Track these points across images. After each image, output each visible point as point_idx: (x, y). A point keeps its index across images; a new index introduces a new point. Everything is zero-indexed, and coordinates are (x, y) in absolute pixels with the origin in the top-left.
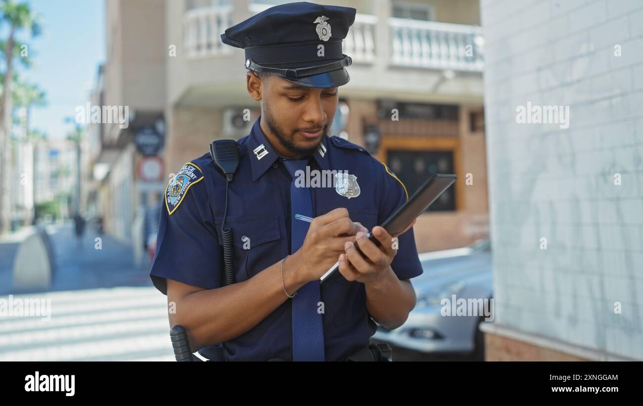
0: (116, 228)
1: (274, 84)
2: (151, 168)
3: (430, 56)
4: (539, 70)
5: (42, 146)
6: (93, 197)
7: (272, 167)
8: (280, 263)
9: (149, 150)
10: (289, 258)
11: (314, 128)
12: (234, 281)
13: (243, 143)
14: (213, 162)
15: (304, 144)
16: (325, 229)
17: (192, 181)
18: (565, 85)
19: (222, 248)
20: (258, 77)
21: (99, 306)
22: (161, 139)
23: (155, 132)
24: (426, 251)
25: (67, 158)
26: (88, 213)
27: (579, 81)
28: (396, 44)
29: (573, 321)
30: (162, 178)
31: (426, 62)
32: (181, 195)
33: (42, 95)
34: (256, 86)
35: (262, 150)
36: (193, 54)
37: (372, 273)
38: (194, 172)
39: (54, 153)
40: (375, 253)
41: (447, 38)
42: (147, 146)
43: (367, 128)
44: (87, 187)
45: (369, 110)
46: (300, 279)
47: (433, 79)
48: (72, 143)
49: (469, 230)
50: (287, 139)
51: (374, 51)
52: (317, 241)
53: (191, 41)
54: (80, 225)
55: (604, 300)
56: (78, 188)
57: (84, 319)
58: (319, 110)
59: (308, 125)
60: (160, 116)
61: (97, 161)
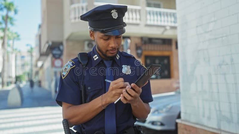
0: (45, 85)
1: (98, 35)
2: (58, 63)
3: (161, 21)
4: (197, 27)
5: (18, 54)
6: (37, 73)
7: (99, 63)
8: (101, 97)
9: (57, 56)
10: (104, 95)
11: (113, 49)
12: (85, 102)
13: (90, 54)
14: (79, 60)
15: (110, 55)
16: (115, 86)
17: (71, 67)
18: (206, 32)
19: (81, 91)
20: (93, 32)
21: (38, 113)
22: (62, 51)
23: (59, 49)
24: (155, 94)
25: (28, 59)
26: (35, 80)
27: (211, 31)
28: (148, 17)
29: (209, 118)
30: (62, 66)
31: (159, 23)
32: (67, 72)
33: (18, 36)
34: (93, 35)
35: (96, 57)
36: (73, 21)
37: (133, 100)
38: (72, 64)
39: (23, 57)
40: (133, 93)
41: (167, 14)
42: (56, 54)
43: (137, 48)
44: (35, 70)
45: (138, 41)
46: (107, 102)
47: (162, 30)
48: (29, 53)
49: (175, 86)
50: (104, 53)
51: (140, 19)
52: (112, 90)
53: (72, 16)
54: (32, 83)
55: (220, 111)
56: (32, 70)
57: (33, 118)
58: (114, 43)
59: (111, 49)
60: (61, 44)
61: (38, 60)
